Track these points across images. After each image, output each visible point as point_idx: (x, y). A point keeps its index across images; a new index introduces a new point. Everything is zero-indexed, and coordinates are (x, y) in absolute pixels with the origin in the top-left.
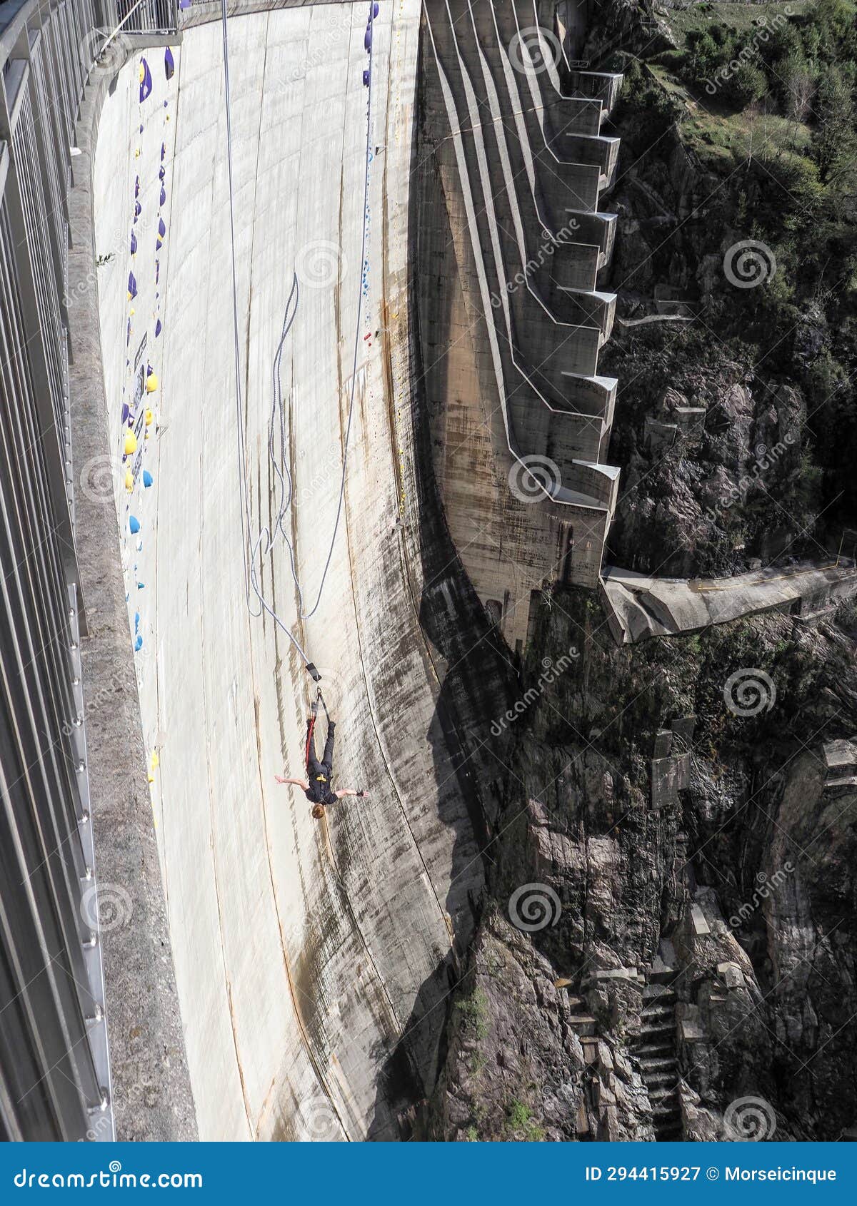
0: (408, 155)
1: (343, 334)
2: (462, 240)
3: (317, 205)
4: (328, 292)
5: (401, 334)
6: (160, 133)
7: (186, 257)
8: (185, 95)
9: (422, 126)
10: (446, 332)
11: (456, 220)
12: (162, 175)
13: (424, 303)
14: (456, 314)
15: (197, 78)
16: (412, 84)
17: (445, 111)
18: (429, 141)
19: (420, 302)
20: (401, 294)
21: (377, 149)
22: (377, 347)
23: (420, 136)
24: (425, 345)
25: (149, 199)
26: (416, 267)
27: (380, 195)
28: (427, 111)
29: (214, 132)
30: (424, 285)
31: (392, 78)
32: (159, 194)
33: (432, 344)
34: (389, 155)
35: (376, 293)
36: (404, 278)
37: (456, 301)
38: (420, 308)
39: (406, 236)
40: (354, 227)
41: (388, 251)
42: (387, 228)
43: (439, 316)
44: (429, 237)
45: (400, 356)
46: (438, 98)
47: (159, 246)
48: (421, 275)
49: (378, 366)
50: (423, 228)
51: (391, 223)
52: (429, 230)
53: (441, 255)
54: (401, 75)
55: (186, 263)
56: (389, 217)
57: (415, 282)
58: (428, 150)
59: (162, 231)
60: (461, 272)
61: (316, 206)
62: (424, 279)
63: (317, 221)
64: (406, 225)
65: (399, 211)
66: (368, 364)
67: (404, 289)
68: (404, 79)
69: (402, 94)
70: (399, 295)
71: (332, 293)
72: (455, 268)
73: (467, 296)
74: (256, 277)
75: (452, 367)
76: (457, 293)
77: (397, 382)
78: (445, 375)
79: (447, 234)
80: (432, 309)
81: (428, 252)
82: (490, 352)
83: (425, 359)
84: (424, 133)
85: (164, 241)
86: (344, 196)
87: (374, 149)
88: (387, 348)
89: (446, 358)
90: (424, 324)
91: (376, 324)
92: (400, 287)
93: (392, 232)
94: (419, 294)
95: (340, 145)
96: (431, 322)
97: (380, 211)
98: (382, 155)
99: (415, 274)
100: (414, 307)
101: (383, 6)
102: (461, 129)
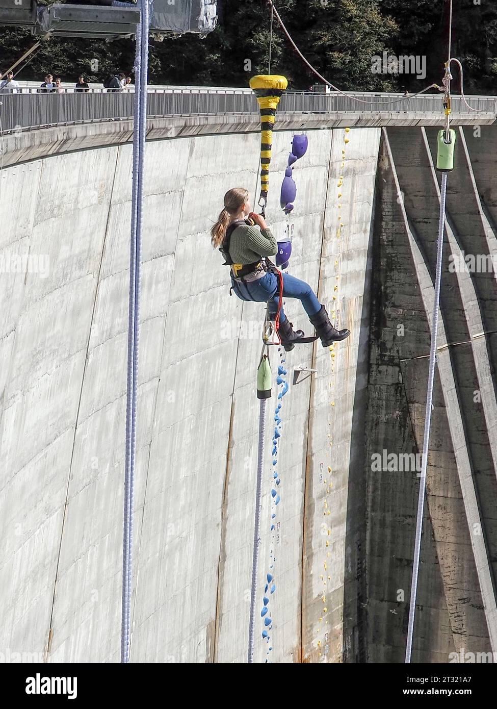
0: (351, 386)
2: (452, 539)
3: (184, 472)
4: (196, 633)
9: (378, 335)
11: (441, 501)
16: (361, 264)
17: (422, 311)
18: (391, 362)
20: (332, 636)
21: (297, 373)
23: (375, 351)
26: (362, 586)
27: (300, 454)
28: (389, 310)
30: (377, 618)
31: (327, 253)
34: (319, 385)
36: (339, 607)
39: (343, 530)
41: (310, 557)
42: (311, 514)
44: (388, 532)
46: (407, 289)
48: (371, 602)
50: (378, 515)
51: (318, 506)
52: (389, 518)
54: (343, 247)
56: (315, 493)
57: (361, 613)
58: (390, 375)
60: (450, 597)
61: (182, 476)
63: (182, 503)
64: (344, 510)
65: (333, 484)
67: (339, 626)
68: (347, 256)
69: (345, 280)
71: (203, 635)
74: (63, 607)
81: (387, 560)
84: (382, 347)
86: (233, 455)
87: (290, 373)
92: (332, 623)
93: (319, 521)
94: (369, 638)
95: (231, 366)
97: (299, 484)
98: (304, 386)
99: (361, 598)
101: (317, 140)
102: (449, 340)
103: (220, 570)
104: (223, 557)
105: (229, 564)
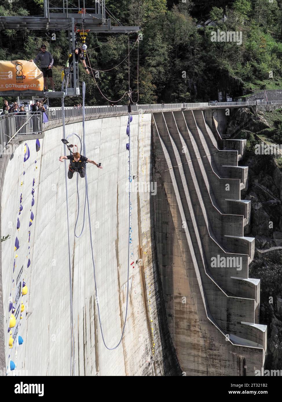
0: (148, 179)
1: (120, 262)
2: (176, 216)
3: (106, 203)
4: (112, 243)
5: (149, 261)
6: (33, 174)
7: (43, 229)
8: (45, 157)
9: (154, 166)
10: (171, 259)
11: (173, 207)
12: (33, 193)
13: (160, 246)
14: (175, 250)
15: (50, 151)
16: (149, 148)
17: (165, 159)
18: (158, 172)
19: (157, 246)
20: (148, 242)
21: (134, 176)
22: (137, 269)
23: (154, 170)
24: (161, 266)
25: (26, 204)
26: (155, 229)
27: (136, 197)
28: (156, 159)
29: (58, 172)
30: (159, 237)
31: (139, 146)
32: (31, 201)
33: (164, 266)
34: (140, 179)
35: (135, 243)
36: (149, 235)
37: (175, 244)
38: (158, 249)
39: (149, 215)
40: (124, 212)
41: (141, 222)
42: (140, 212)
43: (167, 252)
44: (160, 215)
45: (149, 272)
46: (161, 153)
47: (30, 224)
48: (157, 233)
49: (138, 278)
50: (157, 211)
51: (142, 210)
52: (160, 212)
53: (167, 223)
54: (144, 144)
55: (43, 232)
56: (141, 206)
57: (155, 236)
58: (158, 176)
59: (32, 218)
60: (177, 231)
61: (106, 204)
62: (159, 235)
63: (106, 210)
64: (149, 210)
65: (145, 204)
66: (133, 277)
67: (149, 240)
68: (145, 146)
69: (145, 153)
70: (147, 243)
71: (114, 243)
72: (174, 229)
73: (180, 242)
75: (175, 277)
76: (175, 240)
77: (148, 285)
78: (172, 281)
79: (169, 212)
80: (163, 248)
81: (160, 222)
82: (194, 269)
83: (162, 274)
84: (156, 169)
85: (33, 222)
86: (119, 198)
87: (132, 176)
88: (142, 268)
89: (172, 272)
90: (160, 256)
91: (136, 257)
92: (147, 239)
93: (142, 213)
94: (157, 242)
95: (116, 175)
96: (164, 255)
97: (136, 204)
98: (136, 179)
99: (154, 232)
100: (155, 249)
101: (134, 117)
102: (173, 166)
103: (117, 227)
104: (118, 223)
105: (120, 225)
